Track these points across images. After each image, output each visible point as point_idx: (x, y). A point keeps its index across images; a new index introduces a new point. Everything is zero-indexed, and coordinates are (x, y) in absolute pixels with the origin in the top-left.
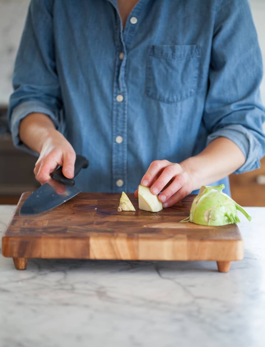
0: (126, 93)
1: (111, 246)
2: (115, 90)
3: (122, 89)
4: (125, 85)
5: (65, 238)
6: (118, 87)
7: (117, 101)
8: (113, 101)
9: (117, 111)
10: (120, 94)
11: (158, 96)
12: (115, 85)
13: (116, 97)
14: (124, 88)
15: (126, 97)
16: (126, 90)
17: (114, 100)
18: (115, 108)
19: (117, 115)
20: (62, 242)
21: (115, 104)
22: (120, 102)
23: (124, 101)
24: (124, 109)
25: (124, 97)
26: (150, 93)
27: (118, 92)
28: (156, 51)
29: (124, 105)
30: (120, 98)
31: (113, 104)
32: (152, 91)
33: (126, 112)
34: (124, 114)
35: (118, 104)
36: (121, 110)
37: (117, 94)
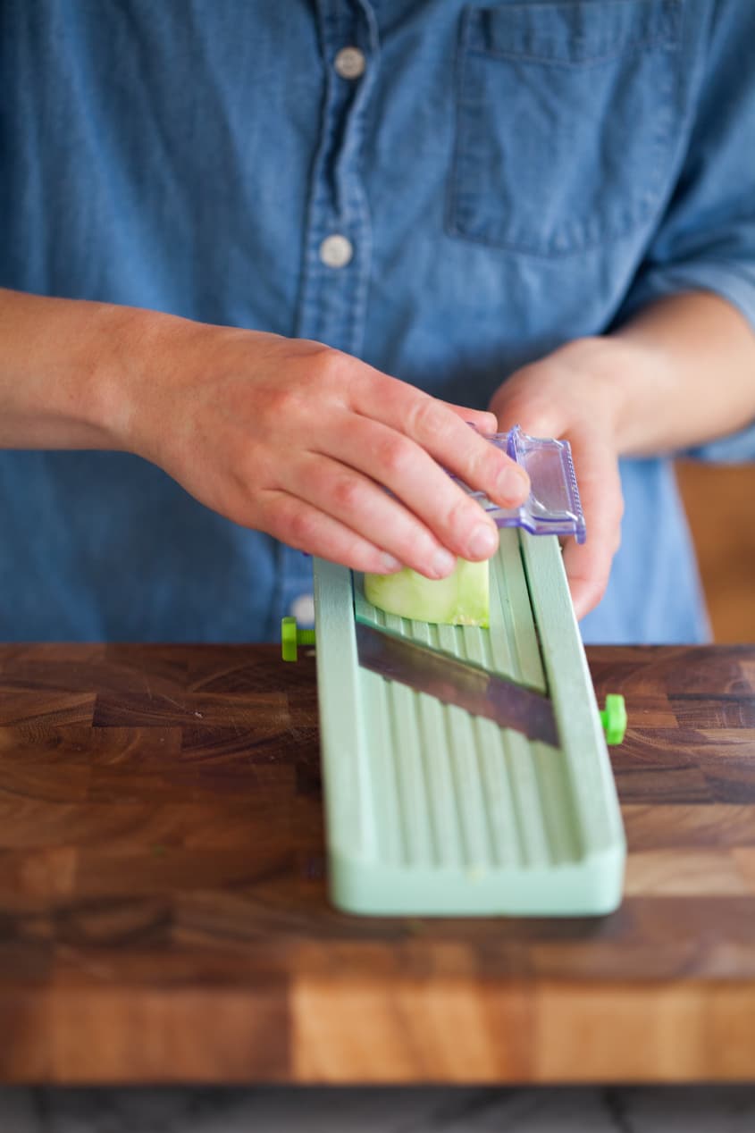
0: (365, 230)
1: (401, 1022)
2: (317, 214)
3: (348, 214)
4: (359, 194)
5: (169, 984)
6: (332, 200)
7: (321, 265)
8: (303, 262)
9: (322, 304)
10: (337, 232)
11: (513, 232)
12: (319, 190)
13: (318, 246)
14: (354, 204)
15: (366, 245)
16: (363, 214)
17: (312, 256)
18: (310, 293)
19: (320, 324)
21: (313, 273)
22: (335, 270)
23: (353, 263)
24: (351, 299)
25: (354, 244)
26: (477, 222)
27: (331, 224)
28: (499, 35)
29: (354, 281)
30: (336, 251)
31: (302, 278)
32: (485, 211)
33: (359, 310)
34: (350, 319)
35: (328, 278)
36: (336, 300)
37: (325, 232)
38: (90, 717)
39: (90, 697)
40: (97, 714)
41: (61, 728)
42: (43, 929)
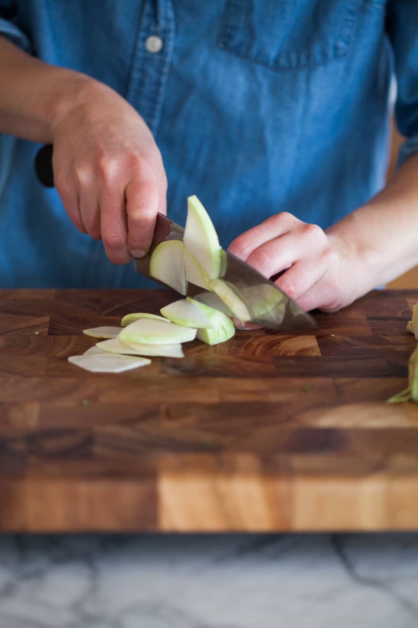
0: (172, 35)
1: (219, 498)
2: (145, 21)
3: (162, 23)
4: (171, 14)
5: (91, 477)
6: (154, 15)
7: (145, 51)
8: (135, 48)
9: (143, 72)
10: (155, 34)
11: (254, 51)
12: (148, 9)
13: (145, 40)
15: (171, 44)
16: (172, 26)
17: (140, 45)
18: (138, 65)
19: (141, 83)
20: (84, 488)
21: (140, 55)
22: (152, 54)
23: (162, 51)
24: (160, 73)
25: (164, 41)
26: (235, 42)
27: (153, 28)
29: (162, 63)
30: (154, 44)
31: (134, 56)
32: (239, 37)
33: (164, 79)
34: (158, 84)
35: (148, 58)
36: (151, 71)
37: (150, 33)
38: (47, 330)
39: (46, 319)
40: (50, 328)
41: (30, 336)
42: (21, 447)
